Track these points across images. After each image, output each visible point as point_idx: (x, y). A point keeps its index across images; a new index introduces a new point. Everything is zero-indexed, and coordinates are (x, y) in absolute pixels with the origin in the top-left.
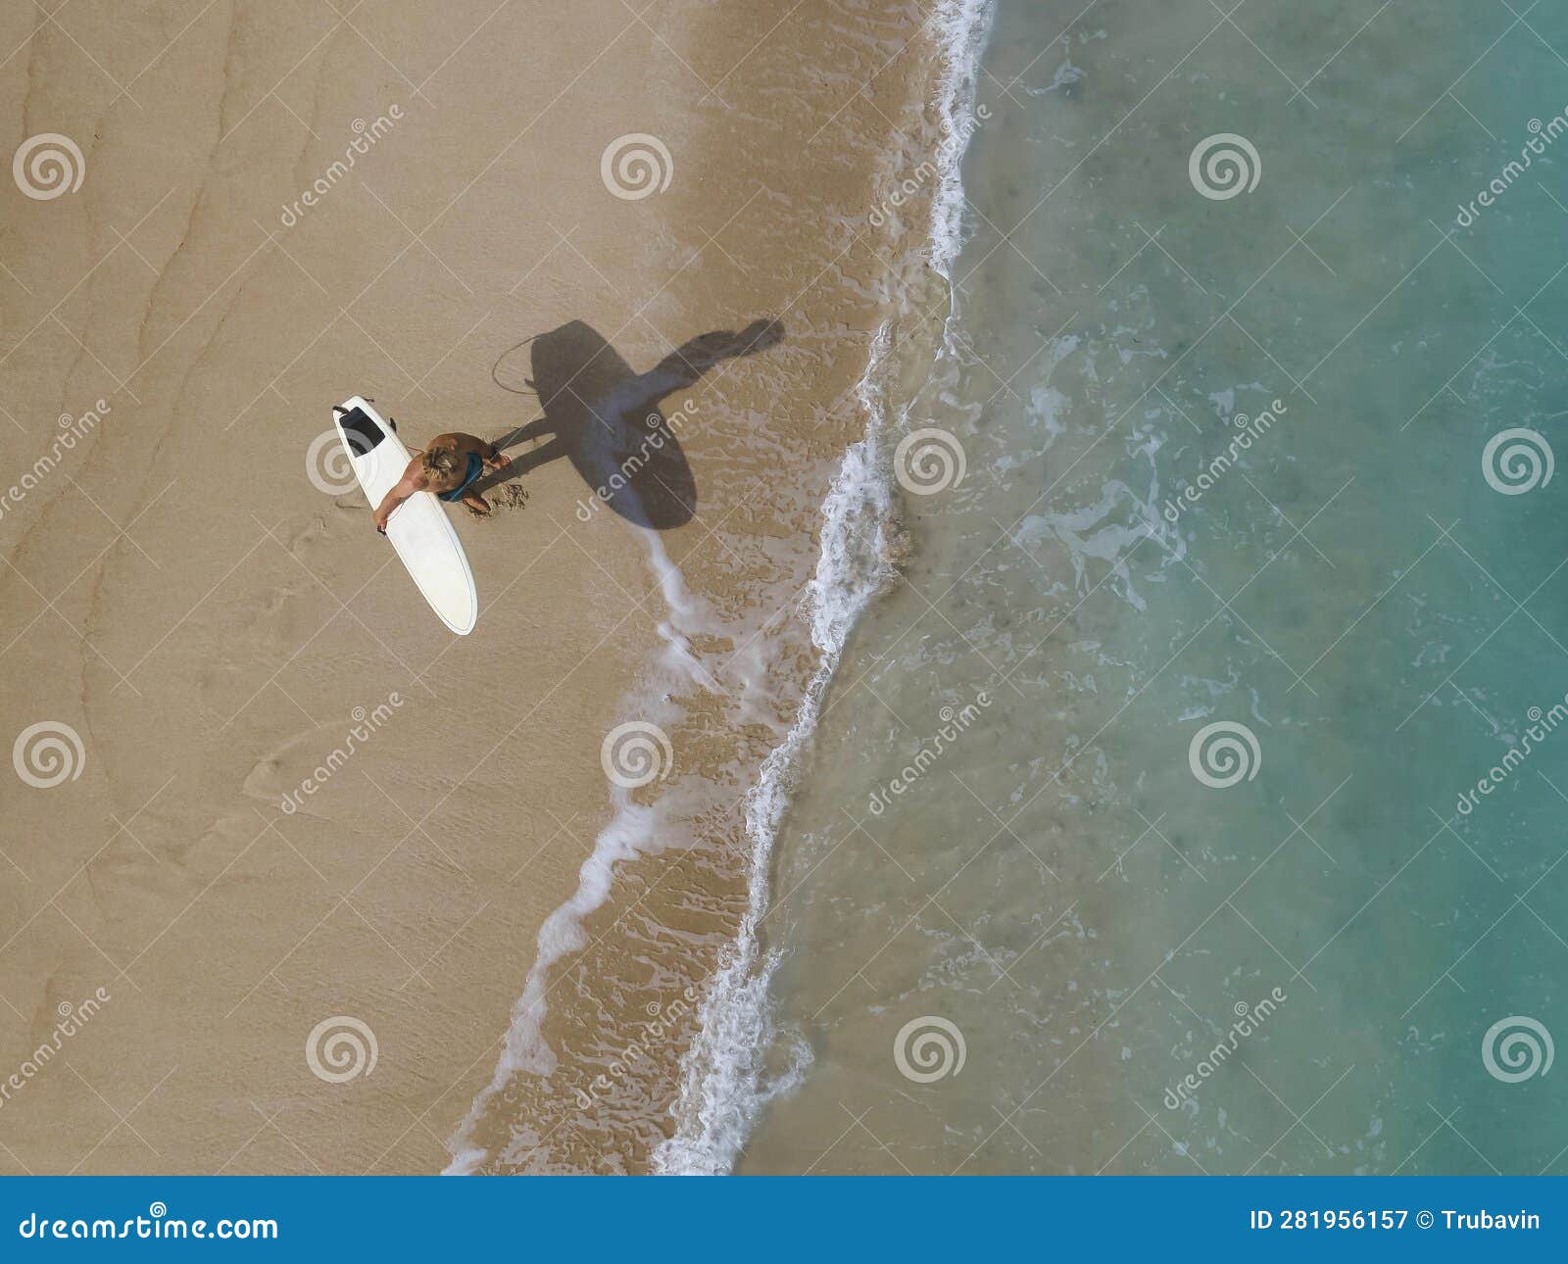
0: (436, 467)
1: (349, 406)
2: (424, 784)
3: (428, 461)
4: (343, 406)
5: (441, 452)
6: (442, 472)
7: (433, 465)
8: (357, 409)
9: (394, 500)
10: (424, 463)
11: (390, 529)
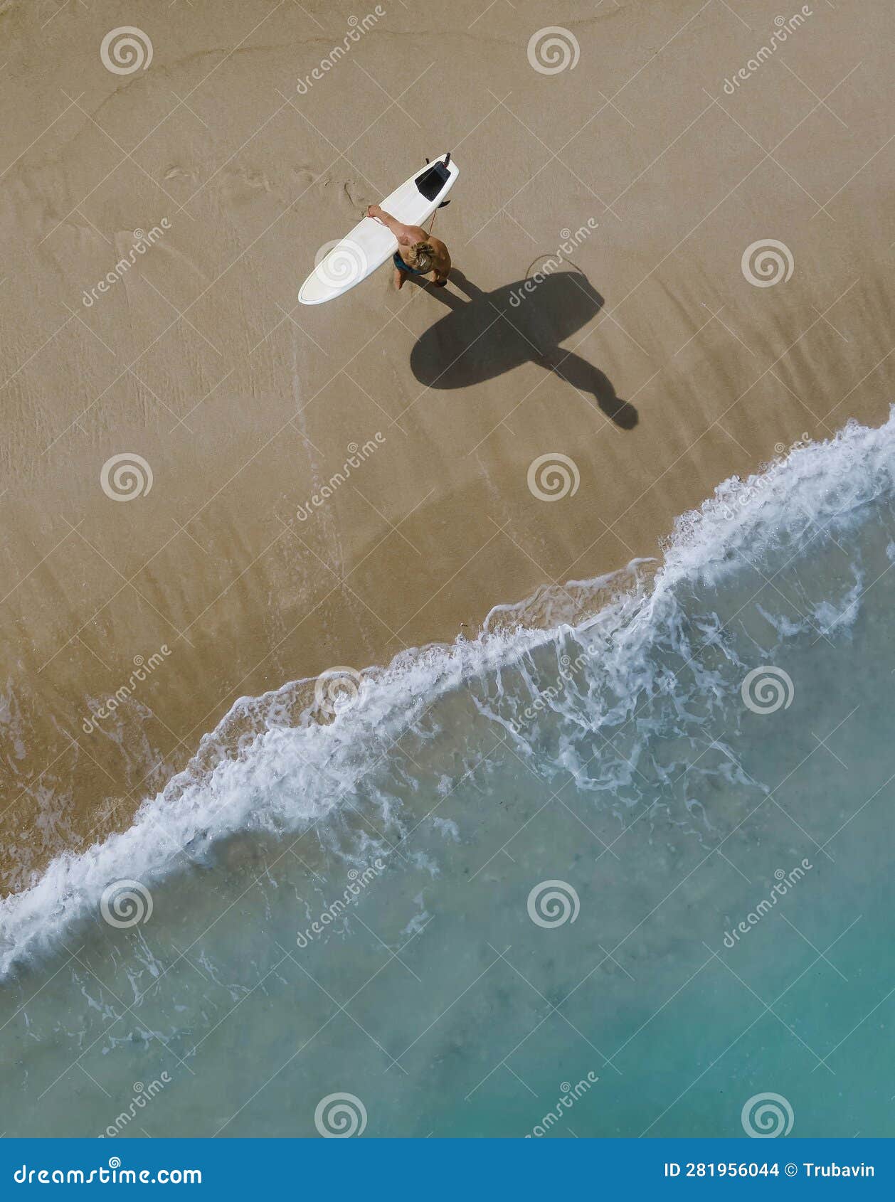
0: (418, 255)
1: (452, 167)
2: (189, 353)
3: (421, 247)
4: (451, 161)
5: (431, 254)
6: (415, 260)
7: (419, 252)
8: (449, 174)
9: (388, 220)
10: (419, 244)
11: (368, 221)
